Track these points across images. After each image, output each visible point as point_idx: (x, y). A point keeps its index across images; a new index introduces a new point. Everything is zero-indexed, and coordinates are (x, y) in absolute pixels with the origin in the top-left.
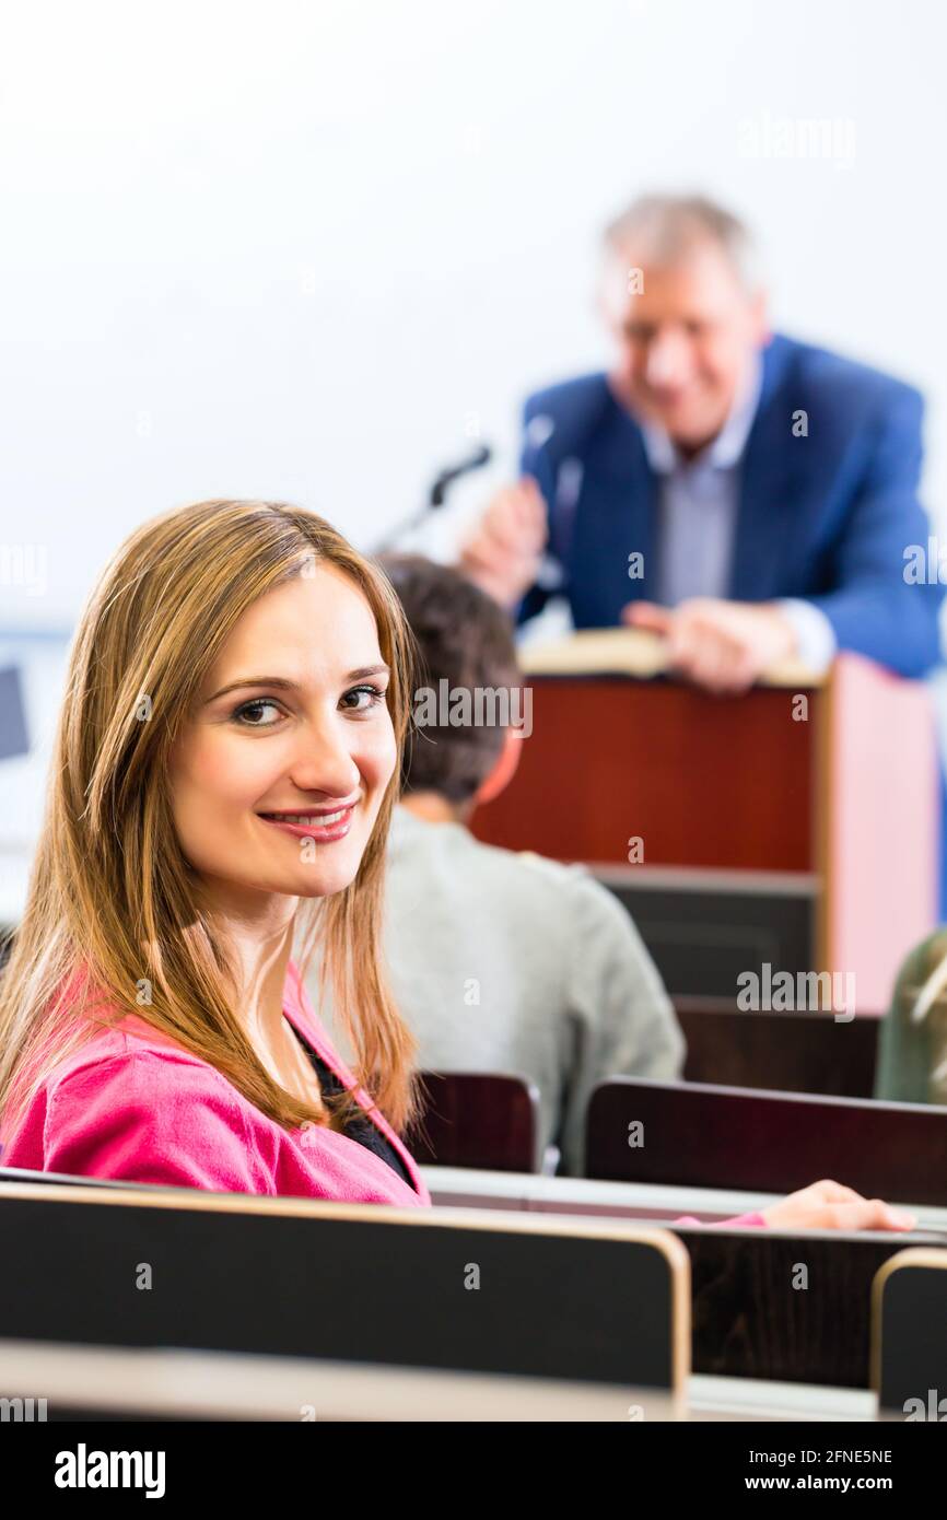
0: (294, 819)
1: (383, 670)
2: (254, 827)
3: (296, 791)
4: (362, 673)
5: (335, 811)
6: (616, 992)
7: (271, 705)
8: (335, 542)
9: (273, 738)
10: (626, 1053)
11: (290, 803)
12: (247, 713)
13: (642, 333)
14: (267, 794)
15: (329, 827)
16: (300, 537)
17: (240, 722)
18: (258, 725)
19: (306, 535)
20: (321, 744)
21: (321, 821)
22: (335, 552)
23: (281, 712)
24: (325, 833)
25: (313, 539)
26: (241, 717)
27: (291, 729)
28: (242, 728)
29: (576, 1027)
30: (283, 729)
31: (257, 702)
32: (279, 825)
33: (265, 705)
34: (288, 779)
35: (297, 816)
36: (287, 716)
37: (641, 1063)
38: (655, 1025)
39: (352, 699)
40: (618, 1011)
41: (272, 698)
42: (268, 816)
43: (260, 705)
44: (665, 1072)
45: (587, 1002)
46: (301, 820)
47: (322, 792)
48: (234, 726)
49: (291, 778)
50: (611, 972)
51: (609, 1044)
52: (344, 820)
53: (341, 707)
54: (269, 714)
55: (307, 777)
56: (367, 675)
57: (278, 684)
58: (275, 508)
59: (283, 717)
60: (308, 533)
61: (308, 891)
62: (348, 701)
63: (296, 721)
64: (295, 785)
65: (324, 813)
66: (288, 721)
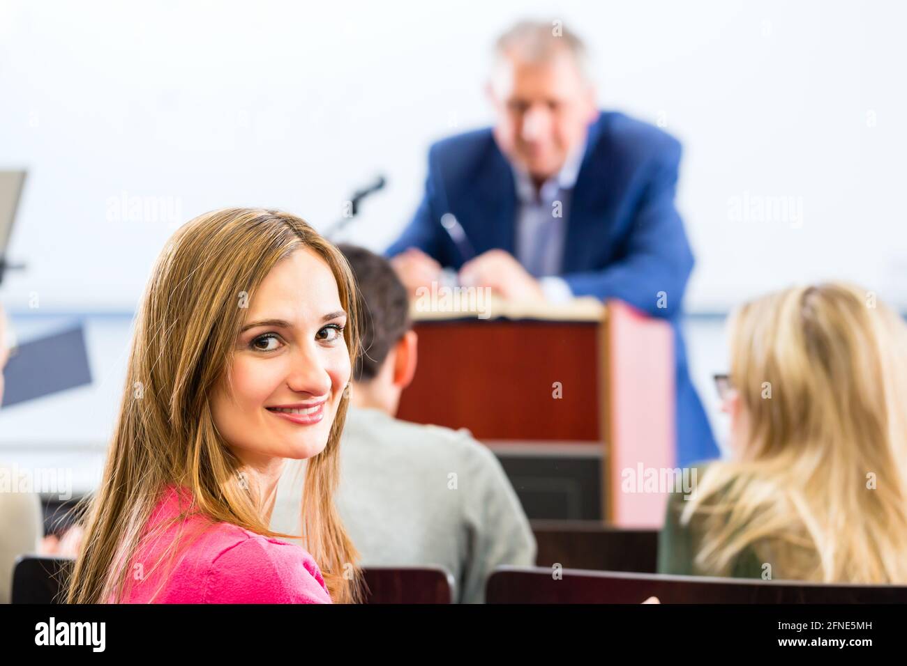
0: (288, 410)
1: (343, 314)
2: (263, 415)
3: (289, 392)
4: (331, 317)
5: (314, 405)
6: (493, 510)
7: (274, 337)
8: (312, 234)
9: (275, 359)
10: (500, 549)
11: (287, 400)
12: (259, 343)
13: (520, 107)
14: (272, 395)
15: (311, 415)
16: (291, 232)
17: (254, 349)
18: (266, 351)
19: (294, 230)
20: (307, 363)
21: (306, 412)
22: (312, 241)
23: (280, 342)
24: (308, 419)
25: (298, 233)
26: (255, 345)
27: (287, 353)
28: (256, 353)
29: (469, 533)
30: (282, 353)
31: (266, 335)
32: (279, 414)
33: (271, 337)
34: (286, 385)
35: (290, 408)
36: (284, 345)
37: (510, 556)
38: (516, 532)
39: (323, 334)
40: (493, 521)
41: (276, 333)
42: (272, 409)
43: (267, 337)
44: (525, 562)
45: (475, 517)
46: (293, 411)
47: (307, 393)
48: (250, 352)
49: (287, 384)
50: (489, 497)
51: (489, 544)
52: (320, 411)
53: (317, 338)
54: (273, 343)
55: (298, 383)
56: (333, 318)
57: (280, 324)
58: (272, 213)
59: (281, 345)
60: (296, 228)
61: (298, 455)
62: (321, 335)
63: (290, 348)
64: (289, 388)
65: (307, 407)
66: (285, 347)
